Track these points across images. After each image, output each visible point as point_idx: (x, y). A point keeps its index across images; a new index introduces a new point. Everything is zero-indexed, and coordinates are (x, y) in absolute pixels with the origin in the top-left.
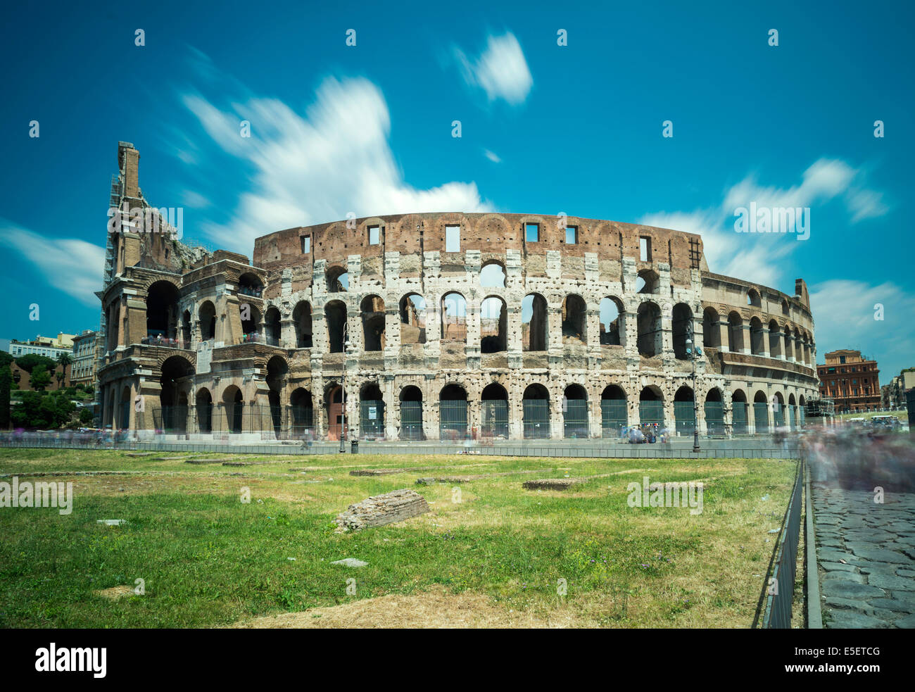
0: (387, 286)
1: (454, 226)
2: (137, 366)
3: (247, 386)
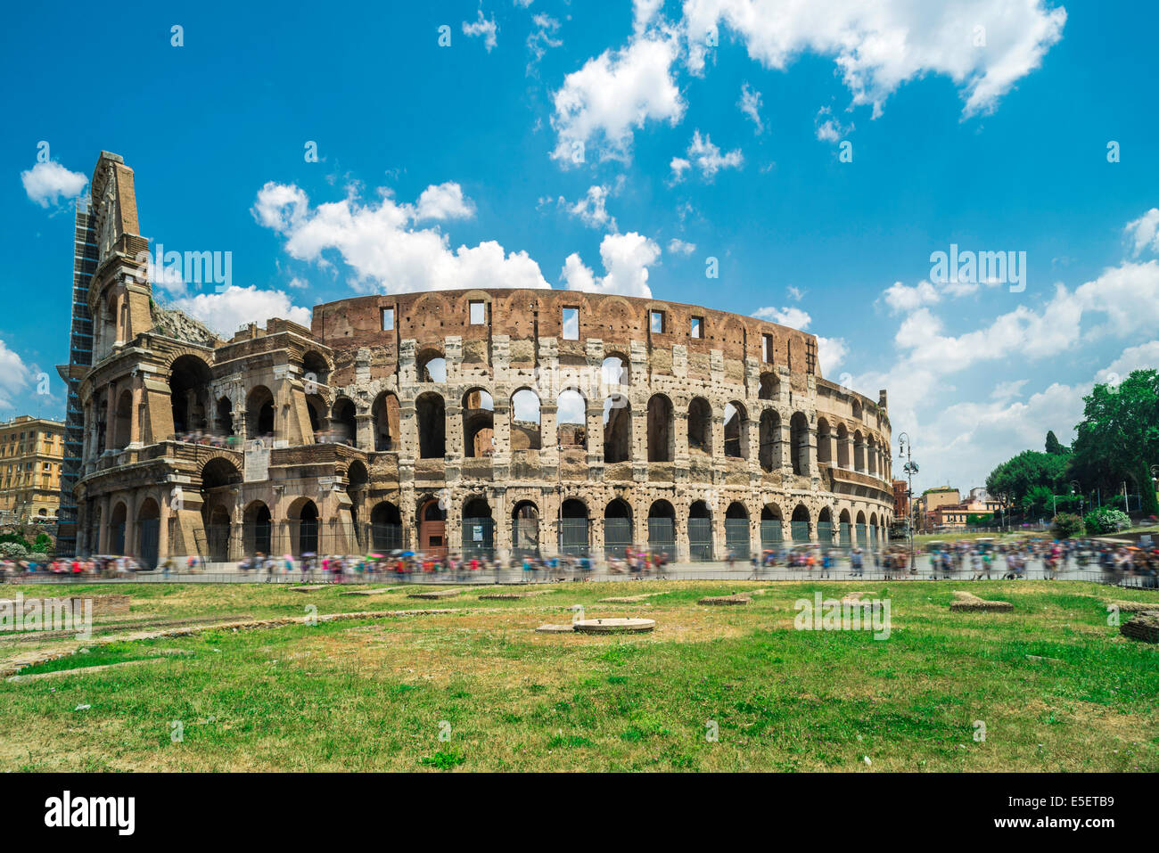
0: (495, 377)
1: (572, 307)
2: (172, 471)
3: (325, 500)
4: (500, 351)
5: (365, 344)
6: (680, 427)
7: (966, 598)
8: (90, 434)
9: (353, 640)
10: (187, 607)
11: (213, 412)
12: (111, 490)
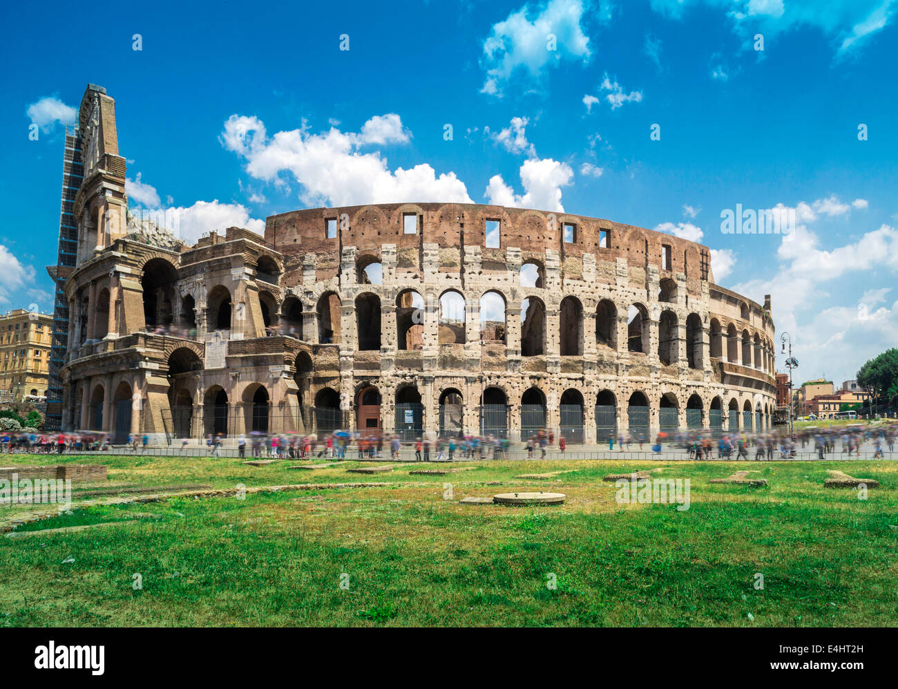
0: (426, 280)
1: (494, 220)
2: (143, 358)
3: (275, 385)
4: (430, 258)
5: (311, 250)
6: (589, 326)
7: (838, 476)
8: (74, 326)
9: (298, 508)
10: (155, 477)
11: (178, 308)
12: (91, 374)
